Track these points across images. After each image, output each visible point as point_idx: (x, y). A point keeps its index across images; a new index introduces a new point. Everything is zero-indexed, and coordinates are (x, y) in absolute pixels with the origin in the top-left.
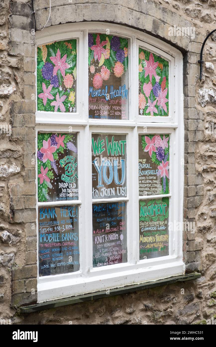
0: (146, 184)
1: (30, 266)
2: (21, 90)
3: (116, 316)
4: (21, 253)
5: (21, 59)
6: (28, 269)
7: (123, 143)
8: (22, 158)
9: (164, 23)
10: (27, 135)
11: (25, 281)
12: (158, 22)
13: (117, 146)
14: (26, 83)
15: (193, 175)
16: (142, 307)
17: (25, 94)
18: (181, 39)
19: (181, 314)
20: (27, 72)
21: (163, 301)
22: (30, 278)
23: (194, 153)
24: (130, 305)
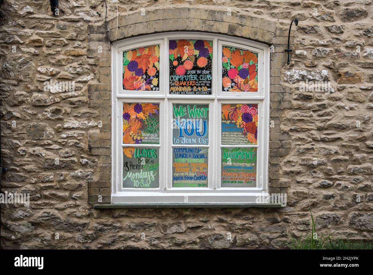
0: (230, 137)
1: (105, 181)
2: (98, 78)
3: (188, 221)
4: (97, 172)
5: (98, 59)
6: (102, 182)
7: (206, 110)
8: (99, 117)
9: (242, 26)
10: (103, 104)
11: (99, 190)
12: (235, 26)
13: (198, 112)
14: (102, 74)
15: (277, 133)
16: (215, 219)
17: (100, 80)
18: (262, 36)
19: (262, 230)
20: (102, 67)
21: (242, 218)
22: (104, 188)
23: (278, 117)
24: (203, 216)
